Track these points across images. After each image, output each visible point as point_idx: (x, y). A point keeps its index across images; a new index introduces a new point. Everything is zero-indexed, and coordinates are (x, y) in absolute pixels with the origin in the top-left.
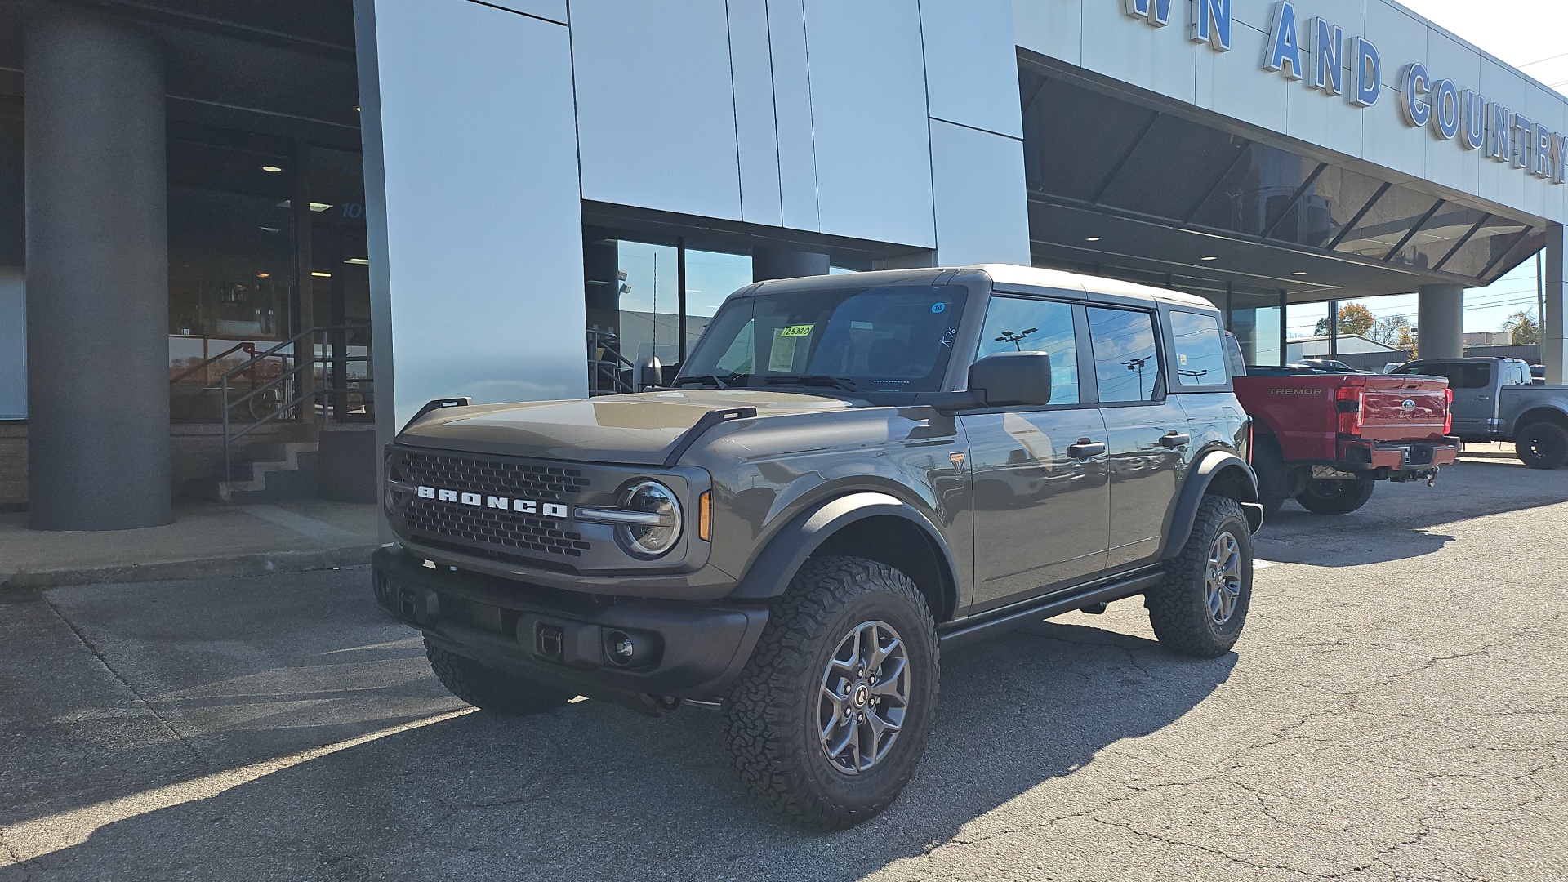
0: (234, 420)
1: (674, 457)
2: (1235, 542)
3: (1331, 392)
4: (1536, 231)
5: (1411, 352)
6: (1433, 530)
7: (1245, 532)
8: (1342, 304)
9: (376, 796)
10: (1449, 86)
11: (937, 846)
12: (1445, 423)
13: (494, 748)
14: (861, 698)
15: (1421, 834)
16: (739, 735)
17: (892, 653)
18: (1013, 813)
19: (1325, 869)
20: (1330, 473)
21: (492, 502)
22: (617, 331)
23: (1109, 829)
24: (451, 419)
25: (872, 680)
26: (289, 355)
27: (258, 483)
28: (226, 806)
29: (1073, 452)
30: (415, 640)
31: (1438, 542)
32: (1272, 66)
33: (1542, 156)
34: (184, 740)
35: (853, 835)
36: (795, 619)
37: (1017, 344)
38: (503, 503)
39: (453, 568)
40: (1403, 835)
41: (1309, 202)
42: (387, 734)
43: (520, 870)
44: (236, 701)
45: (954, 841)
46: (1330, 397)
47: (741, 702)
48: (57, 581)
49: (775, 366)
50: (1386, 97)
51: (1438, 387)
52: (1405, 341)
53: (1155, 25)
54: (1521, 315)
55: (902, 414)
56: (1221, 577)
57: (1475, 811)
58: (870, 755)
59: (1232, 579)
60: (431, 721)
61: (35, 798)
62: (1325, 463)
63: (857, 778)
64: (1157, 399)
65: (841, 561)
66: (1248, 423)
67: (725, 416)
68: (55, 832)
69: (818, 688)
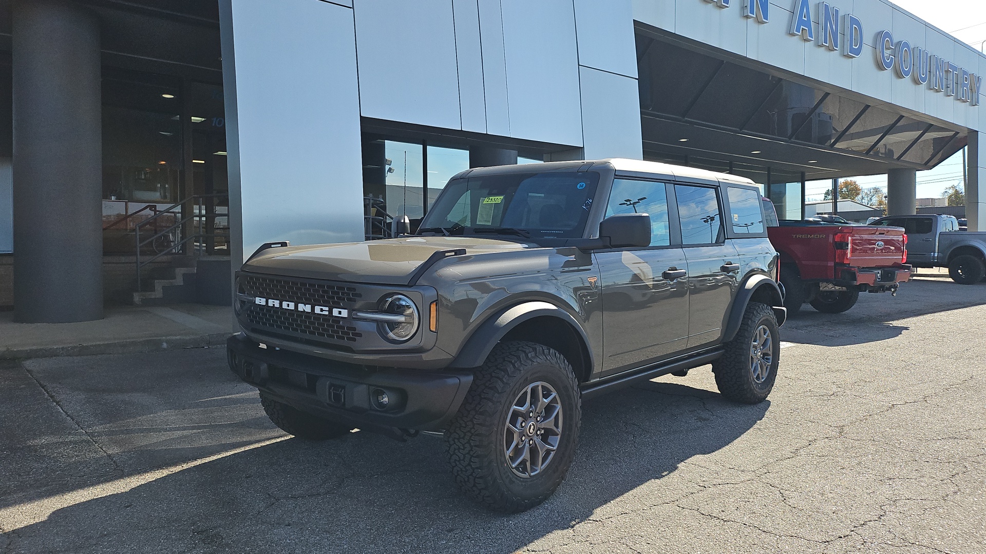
0: (143, 253)
1: (414, 279)
2: (768, 331)
3: (831, 237)
4: (960, 135)
5: (885, 210)
6: (895, 323)
7: (775, 325)
8: (841, 181)
9: (228, 491)
10: (906, 45)
11: (579, 523)
12: (902, 256)
13: (303, 461)
14: (531, 431)
15: (881, 515)
16: (454, 453)
17: (551, 401)
18: (627, 502)
19: (820, 537)
20: (831, 287)
21: (301, 307)
22: (384, 198)
23: (686, 512)
24: (277, 255)
25: (538, 419)
26: (178, 213)
27: (158, 293)
28: (134, 497)
29: (666, 275)
30: (255, 393)
31: (898, 331)
32: (795, 32)
33: (965, 88)
34: (109, 456)
35: (526, 516)
36: (490, 381)
37: (634, 207)
38: (308, 308)
39: (277, 349)
40: (869, 516)
41: (819, 117)
42: (236, 452)
43: (318, 538)
44: (142, 431)
45: (589, 520)
46: (831, 240)
47: (456, 433)
48: (30, 355)
49: (480, 222)
50: (867, 52)
51: (899, 234)
52: (881, 203)
53: (721, 7)
54: (953, 187)
55: (559, 252)
56: (759, 354)
57: (916, 501)
58: (537, 466)
59: (767, 354)
60: (263, 444)
61: (15, 492)
62: (828, 281)
63: (528, 480)
64: (719, 242)
65: (519, 344)
66: (777, 256)
67: (447, 254)
68: (27, 514)
69: (504, 424)
